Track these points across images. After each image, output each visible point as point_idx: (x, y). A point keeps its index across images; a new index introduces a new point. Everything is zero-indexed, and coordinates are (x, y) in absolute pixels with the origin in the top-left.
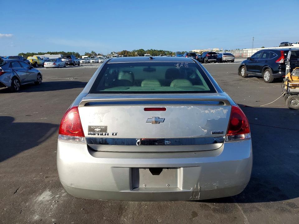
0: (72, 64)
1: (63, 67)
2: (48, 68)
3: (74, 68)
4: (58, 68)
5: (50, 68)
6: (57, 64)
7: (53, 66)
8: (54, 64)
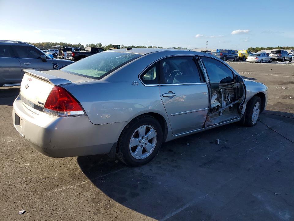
0: (281, 60)
1: (268, 63)
2: (250, 62)
3: (282, 64)
4: (260, 62)
5: (253, 62)
6: (260, 58)
7: (256, 60)
8: (257, 58)
